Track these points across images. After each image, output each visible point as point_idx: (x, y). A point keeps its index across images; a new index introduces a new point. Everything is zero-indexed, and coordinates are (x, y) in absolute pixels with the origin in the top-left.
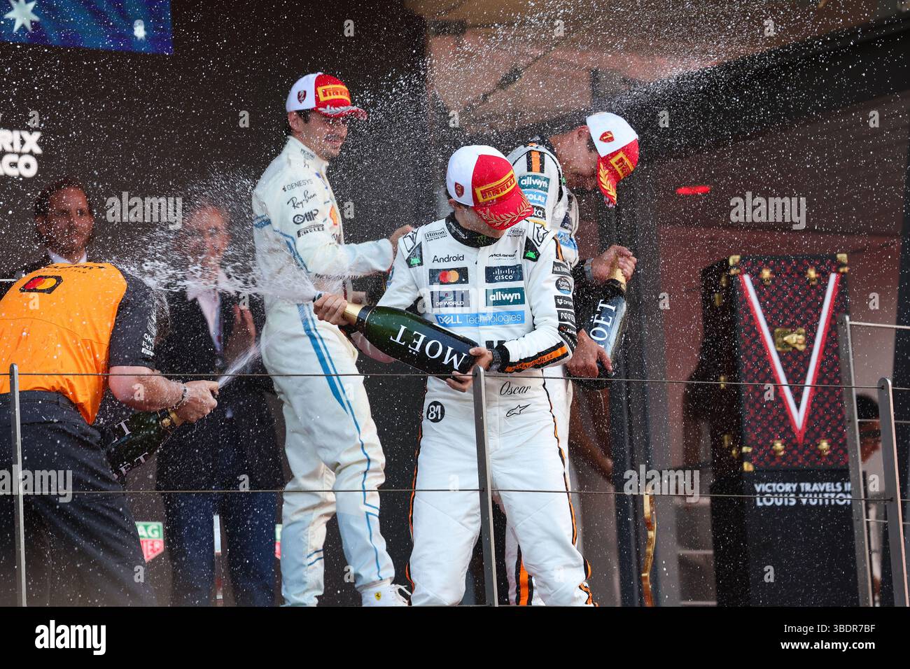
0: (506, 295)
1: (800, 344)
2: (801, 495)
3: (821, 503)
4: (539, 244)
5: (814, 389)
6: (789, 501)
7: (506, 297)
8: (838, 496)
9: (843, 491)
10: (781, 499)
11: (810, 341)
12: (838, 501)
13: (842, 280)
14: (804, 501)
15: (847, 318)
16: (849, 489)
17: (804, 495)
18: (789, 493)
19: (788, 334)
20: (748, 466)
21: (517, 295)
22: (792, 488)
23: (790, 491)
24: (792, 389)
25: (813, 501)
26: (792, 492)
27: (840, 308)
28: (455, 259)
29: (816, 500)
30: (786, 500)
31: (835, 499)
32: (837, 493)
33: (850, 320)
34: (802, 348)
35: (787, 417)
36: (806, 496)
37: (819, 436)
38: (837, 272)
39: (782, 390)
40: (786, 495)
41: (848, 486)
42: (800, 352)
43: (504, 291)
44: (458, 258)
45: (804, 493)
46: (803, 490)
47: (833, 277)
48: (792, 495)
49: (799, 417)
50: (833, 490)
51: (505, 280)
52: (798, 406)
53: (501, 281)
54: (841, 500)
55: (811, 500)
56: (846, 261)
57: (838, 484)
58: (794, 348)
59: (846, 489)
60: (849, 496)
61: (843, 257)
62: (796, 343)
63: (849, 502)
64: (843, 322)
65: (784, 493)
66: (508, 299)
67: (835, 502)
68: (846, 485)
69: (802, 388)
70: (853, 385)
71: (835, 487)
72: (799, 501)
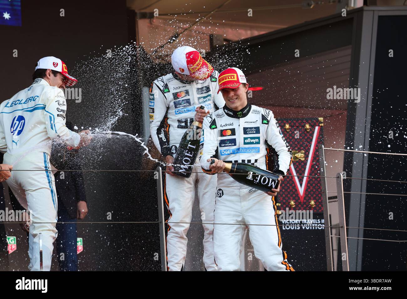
0: (252, 140)
1: (302, 158)
2: (302, 225)
3: (311, 228)
4: (268, 116)
5: (308, 177)
6: (297, 227)
7: (252, 141)
8: (318, 226)
9: (321, 223)
10: (293, 227)
11: (306, 156)
12: (318, 228)
13: (321, 129)
14: (304, 228)
15: (323, 146)
16: (324, 222)
17: (303, 225)
18: (297, 224)
19: (297, 153)
20: (279, 212)
21: (257, 140)
22: (298, 222)
23: (297, 223)
24: (298, 177)
25: (308, 227)
26: (298, 224)
27: (320, 141)
28: (229, 125)
29: (309, 227)
30: (296, 227)
31: (317, 227)
32: (318, 224)
33: (324, 147)
34: (303, 159)
35: (297, 190)
36: (305, 225)
37: (310, 199)
38: (319, 126)
39: (294, 178)
40: (296, 225)
41: (323, 221)
42: (302, 161)
43: (252, 138)
44: (231, 125)
45: (304, 224)
46: (303, 223)
47: (317, 128)
48: (298, 225)
49: (301, 190)
50: (316, 223)
51: (252, 133)
52: (301, 185)
53: (250, 134)
54: (320, 227)
55: (306, 227)
56: (322, 121)
57: (319, 220)
58: (300, 159)
59: (322, 222)
60: (323, 225)
61: (321, 119)
62: (300, 157)
63: (323, 228)
64: (321, 148)
65: (295, 224)
66: (253, 142)
67: (317, 228)
68: (322, 220)
69: (303, 178)
70: (326, 176)
71: (317, 222)
72: (301, 227)
